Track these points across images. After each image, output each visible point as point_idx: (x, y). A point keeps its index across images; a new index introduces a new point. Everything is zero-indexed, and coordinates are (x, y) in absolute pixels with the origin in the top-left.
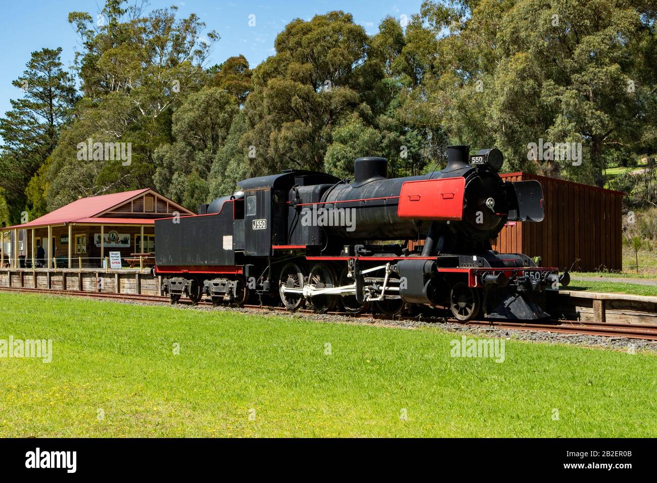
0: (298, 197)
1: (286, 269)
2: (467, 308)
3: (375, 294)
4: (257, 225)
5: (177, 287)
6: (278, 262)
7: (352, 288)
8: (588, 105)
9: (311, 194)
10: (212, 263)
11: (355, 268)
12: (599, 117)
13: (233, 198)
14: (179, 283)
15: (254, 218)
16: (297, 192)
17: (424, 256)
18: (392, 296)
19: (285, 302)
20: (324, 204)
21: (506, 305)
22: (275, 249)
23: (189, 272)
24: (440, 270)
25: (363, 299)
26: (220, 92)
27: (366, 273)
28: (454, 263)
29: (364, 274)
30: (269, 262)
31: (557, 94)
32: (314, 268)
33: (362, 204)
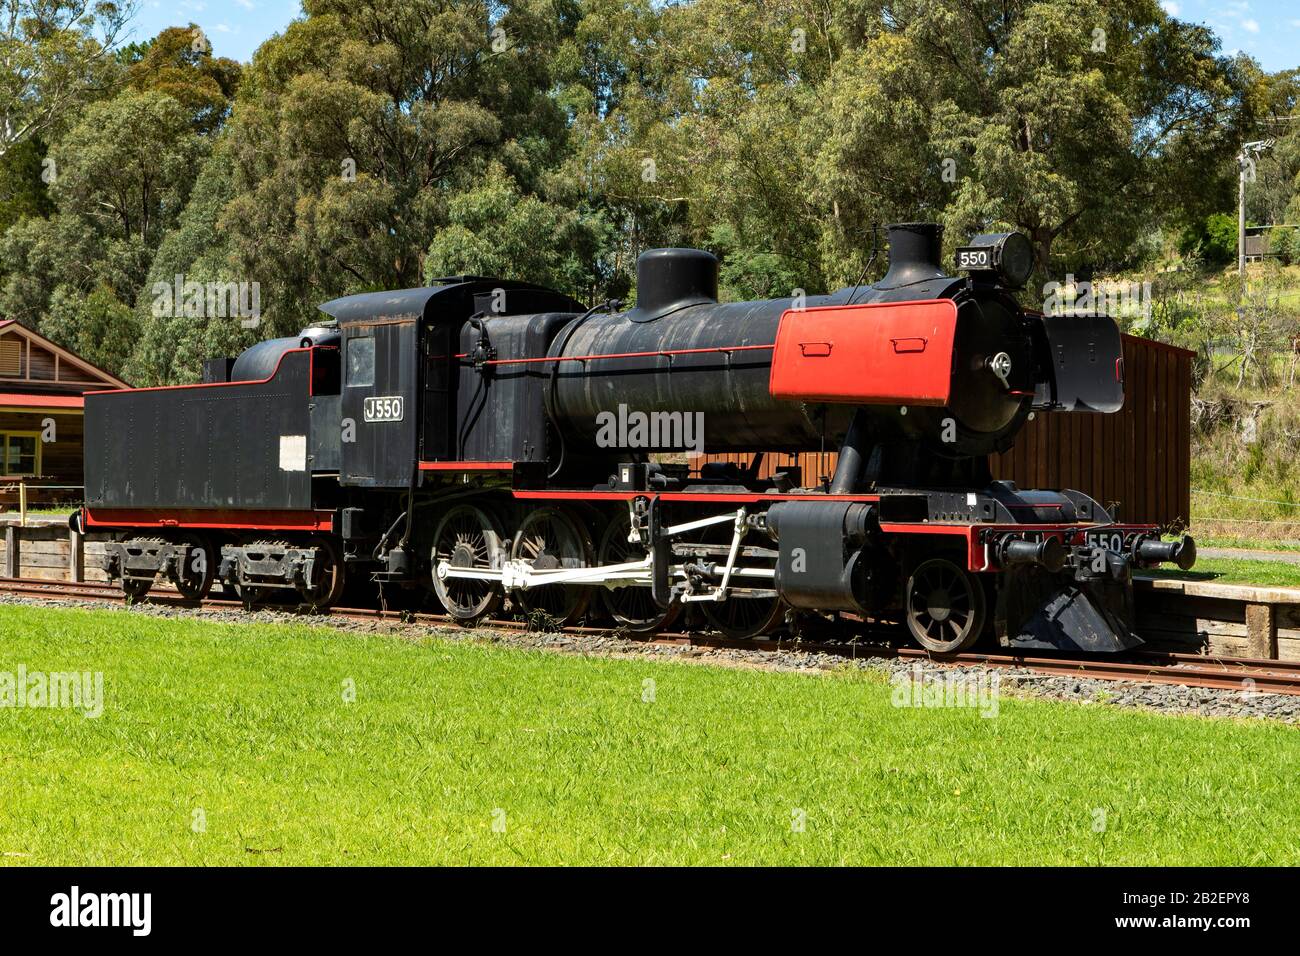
0: (486, 343)
1: (450, 521)
2: (951, 622)
3: (703, 584)
4: (376, 411)
5: (145, 562)
6: (431, 502)
7: (639, 571)
8: (1032, 160)
9: (523, 336)
10: (248, 503)
11: (650, 521)
12: (1056, 186)
13: (306, 344)
14: (149, 551)
15: (368, 392)
16: (485, 333)
17: (838, 492)
18: (749, 590)
19: (446, 602)
20: (558, 362)
21: (1052, 616)
22: (425, 470)
23: (181, 525)
24: (886, 527)
25: (669, 596)
26: (165, 104)
27: (677, 534)
28: (916, 510)
29: (672, 536)
30: (410, 501)
31: (965, 132)
32: (530, 519)
33: (664, 361)
